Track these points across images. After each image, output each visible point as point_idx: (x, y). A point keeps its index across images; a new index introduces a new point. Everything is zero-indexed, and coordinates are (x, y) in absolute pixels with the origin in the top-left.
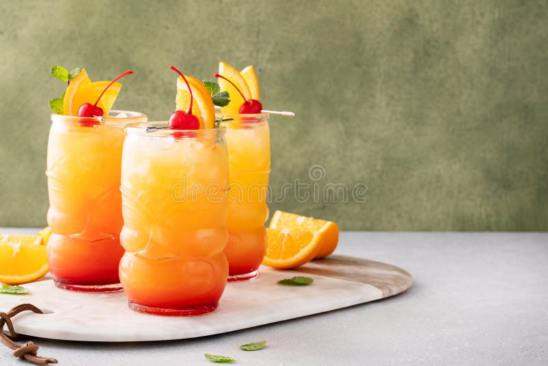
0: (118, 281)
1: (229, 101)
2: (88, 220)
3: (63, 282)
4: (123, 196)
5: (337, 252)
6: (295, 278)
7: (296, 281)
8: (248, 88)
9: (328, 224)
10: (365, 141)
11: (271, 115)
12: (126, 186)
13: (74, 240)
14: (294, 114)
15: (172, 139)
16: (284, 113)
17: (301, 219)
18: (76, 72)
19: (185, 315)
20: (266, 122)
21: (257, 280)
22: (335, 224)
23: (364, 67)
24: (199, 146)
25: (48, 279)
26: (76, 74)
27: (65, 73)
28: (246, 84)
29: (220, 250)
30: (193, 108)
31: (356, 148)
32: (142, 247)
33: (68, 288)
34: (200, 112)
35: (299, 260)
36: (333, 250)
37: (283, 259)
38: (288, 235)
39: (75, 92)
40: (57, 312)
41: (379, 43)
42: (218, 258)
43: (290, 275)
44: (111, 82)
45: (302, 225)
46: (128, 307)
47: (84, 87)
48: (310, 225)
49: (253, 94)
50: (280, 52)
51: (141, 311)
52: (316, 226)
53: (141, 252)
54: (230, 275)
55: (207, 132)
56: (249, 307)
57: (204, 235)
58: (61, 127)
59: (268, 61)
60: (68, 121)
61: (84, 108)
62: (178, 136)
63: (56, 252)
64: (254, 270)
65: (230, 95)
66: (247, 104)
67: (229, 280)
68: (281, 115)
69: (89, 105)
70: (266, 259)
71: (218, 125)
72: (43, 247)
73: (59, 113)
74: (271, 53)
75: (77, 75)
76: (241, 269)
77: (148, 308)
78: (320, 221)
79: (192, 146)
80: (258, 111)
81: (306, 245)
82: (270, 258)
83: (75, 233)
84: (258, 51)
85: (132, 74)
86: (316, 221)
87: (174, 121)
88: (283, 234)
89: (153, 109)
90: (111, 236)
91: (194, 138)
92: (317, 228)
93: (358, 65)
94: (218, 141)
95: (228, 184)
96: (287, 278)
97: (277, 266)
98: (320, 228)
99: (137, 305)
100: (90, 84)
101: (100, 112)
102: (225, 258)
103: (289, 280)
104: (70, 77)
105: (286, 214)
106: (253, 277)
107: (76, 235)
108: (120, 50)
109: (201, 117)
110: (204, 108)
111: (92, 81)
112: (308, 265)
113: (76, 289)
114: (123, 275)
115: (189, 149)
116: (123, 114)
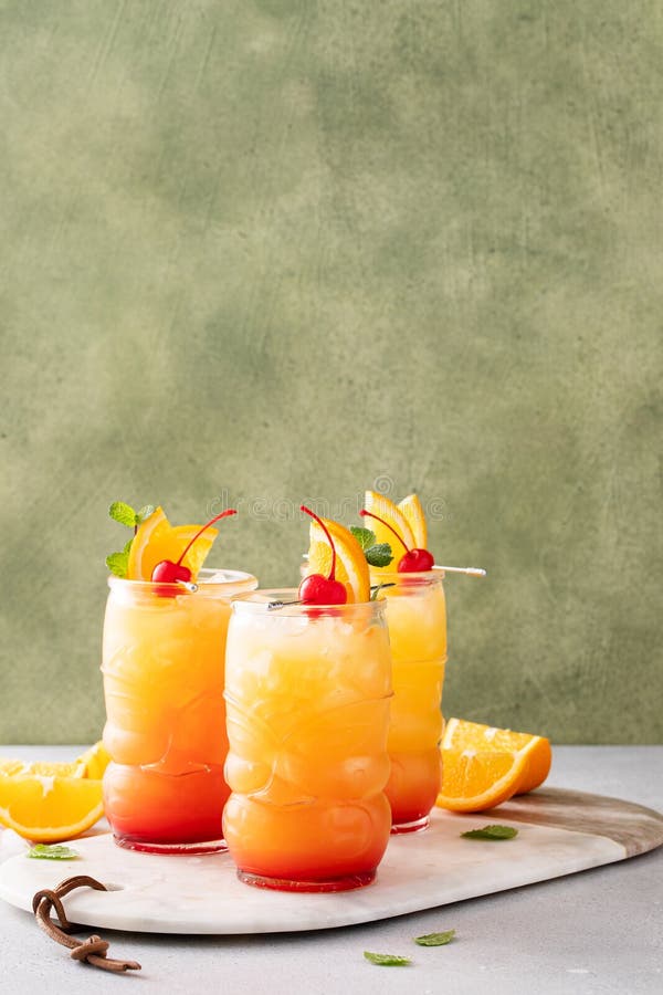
0: (220, 836)
1: (391, 559)
2: (170, 742)
3: (128, 840)
4: (228, 708)
5: (549, 783)
6: (488, 827)
7: (490, 833)
8: (411, 531)
9: (536, 740)
10: (583, 601)
11: (447, 573)
12: (233, 692)
13: (149, 773)
14: (484, 572)
15: (305, 620)
16: (468, 570)
17: (490, 733)
18: (147, 511)
19: (327, 890)
20: (440, 583)
21: (430, 831)
22: (545, 739)
23: (580, 484)
24: (347, 629)
25: (103, 832)
26: (147, 516)
27: (131, 513)
28: (407, 524)
29: (378, 789)
30: (337, 569)
31: (568, 613)
32: (259, 787)
33: (138, 849)
34: (346, 575)
35: (491, 799)
36: (542, 781)
37: (467, 797)
38: (474, 758)
39: (147, 542)
40: (128, 888)
41: (603, 445)
42: (376, 801)
43: (480, 823)
44: (202, 527)
45: (493, 743)
46: (236, 878)
47: (161, 533)
48: (505, 741)
49: (418, 541)
50: (446, 462)
51: (259, 885)
52: (515, 744)
53: (261, 794)
54: (394, 823)
55: (358, 607)
56: (423, 876)
57: (355, 766)
58: (125, 597)
59: (427, 475)
60: (135, 589)
61: (162, 569)
62: (314, 614)
63: (119, 792)
64: (423, 816)
65: (392, 549)
66: (409, 556)
67: (393, 832)
68: (465, 573)
69: (169, 563)
70: (441, 798)
71: (375, 595)
72: (88, 782)
73: (121, 576)
74: (432, 463)
75: (150, 518)
76: (407, 814)
77: (268, 880)
78: (521, 734)
79: (336, 629)
80: (428, 568)
81: (502, 776)
82: (446, 795)
83: (151, 763)
84: (410, 460)
85: (234, 515)
86: (515, 734)
87: (308, 591)
88: (465, 757)
89: (244, 553)
90: (206, 766)
91: (339, 618)
92: (518, 748)
93: (570, 480)
94: (375, 622)
95: (390, 685)
96: (476, 829)
97: (458, 808)
98: (523, 747)
99: (250, 875)
100: (169, 529)
101: (186, 575)
102: (387, 800)
103: (479, 831)
104: (137, 519)
105: (467, 724)
106: (421, 826)
107: (151, 766)
108: (191, 461)
109: (349, 584)
110: (354, 570)
111: (174, 525)
112: (506, 805)
113: (150, 851)
114: (229, 828)
115: (332, 634)
116: (219, 576)
